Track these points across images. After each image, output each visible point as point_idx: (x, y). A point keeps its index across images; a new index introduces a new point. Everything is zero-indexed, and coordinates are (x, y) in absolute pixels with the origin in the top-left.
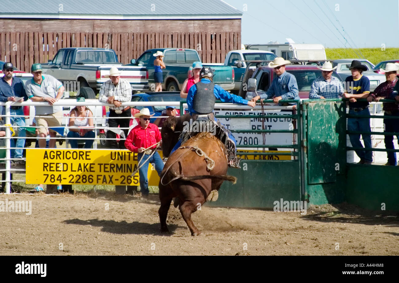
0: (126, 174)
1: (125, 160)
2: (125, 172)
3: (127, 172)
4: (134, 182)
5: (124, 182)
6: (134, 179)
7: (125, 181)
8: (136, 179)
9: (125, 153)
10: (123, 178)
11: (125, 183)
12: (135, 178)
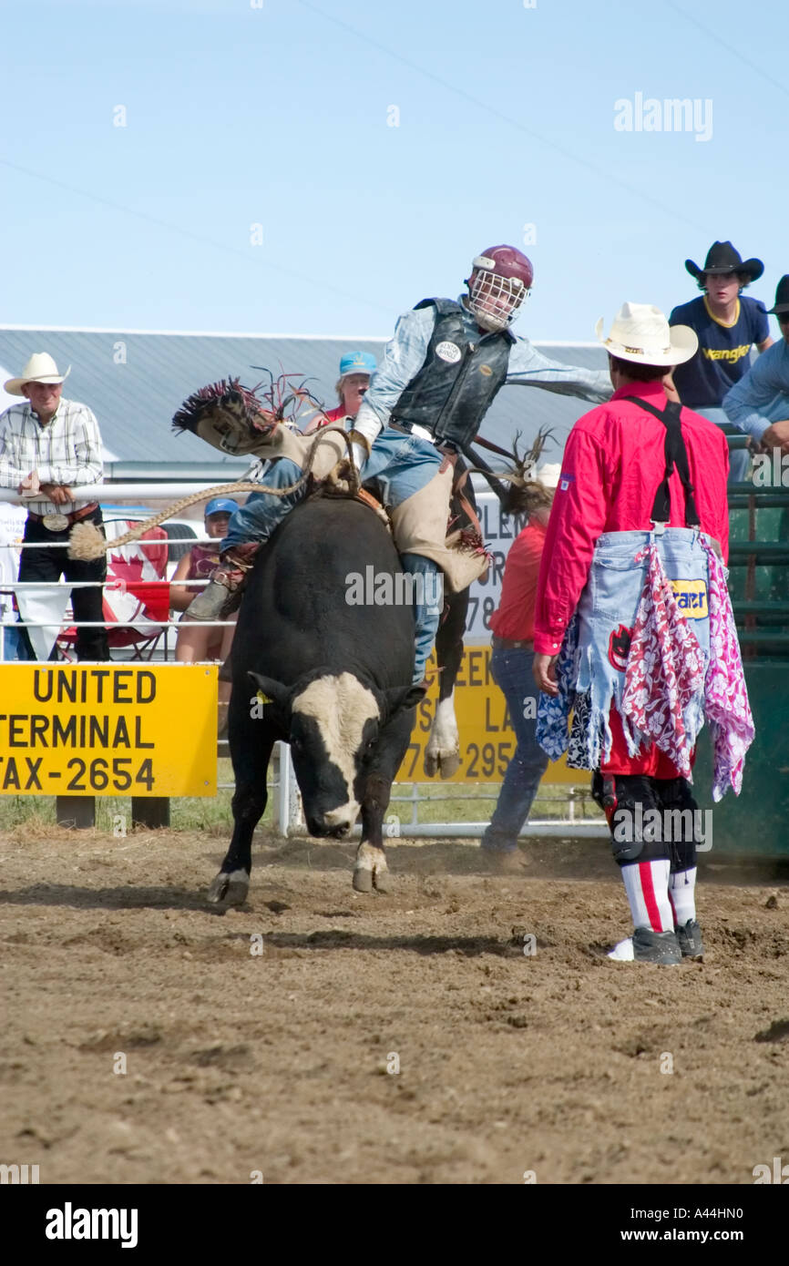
0: (88, 755)
1: (84, 700)
2: (83, 745)
3: (92, 745)
4: (116, 783)
5: (79, 783)
6: (116, 770)
7: (85, 780)
8: (124, 773)
9: (84, 673)
10: (77, 767)
11: (83, 787)
12: (121, 767)
